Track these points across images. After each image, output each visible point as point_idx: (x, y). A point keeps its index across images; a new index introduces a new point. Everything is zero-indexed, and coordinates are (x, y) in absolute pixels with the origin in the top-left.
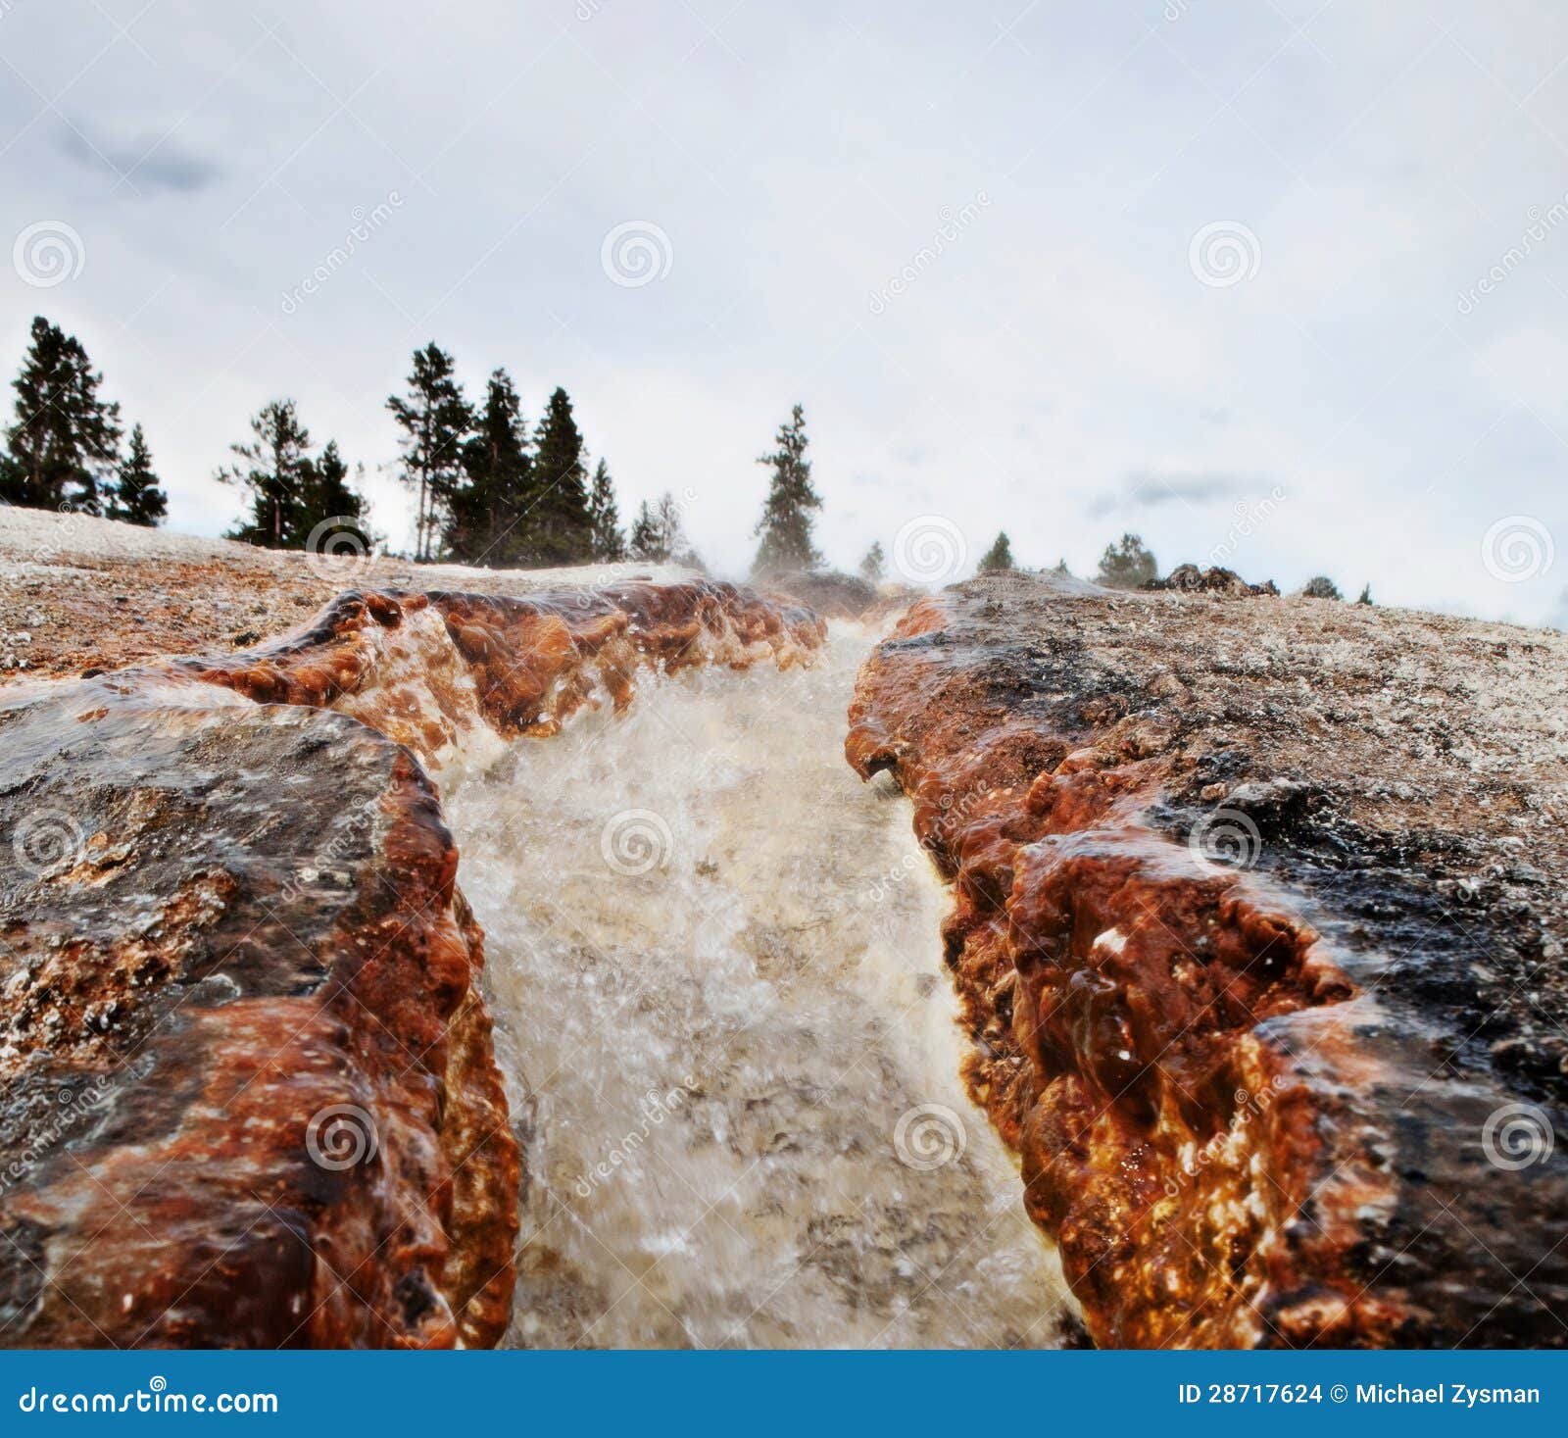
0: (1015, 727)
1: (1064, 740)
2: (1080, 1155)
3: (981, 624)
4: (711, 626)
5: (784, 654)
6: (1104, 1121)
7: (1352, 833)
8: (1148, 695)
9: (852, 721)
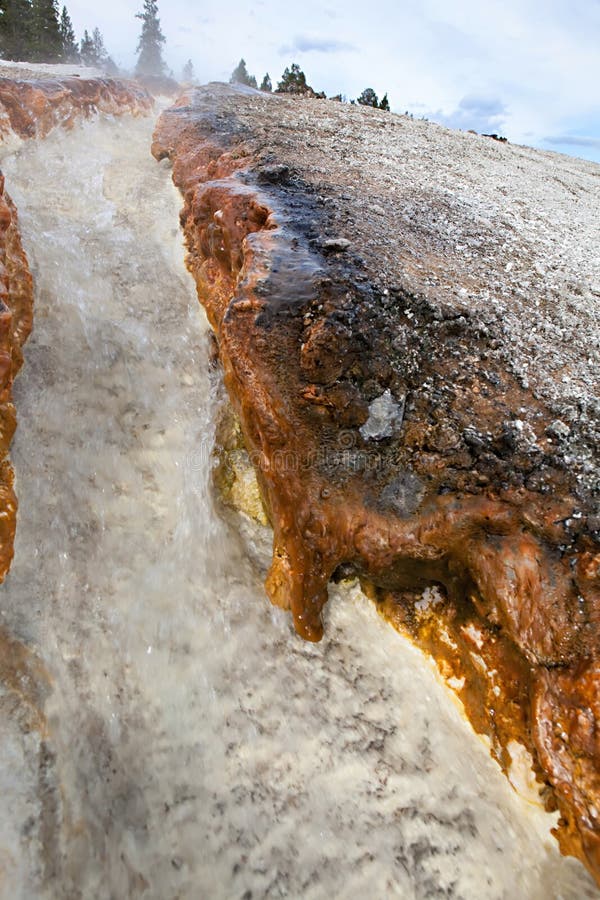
0: (209, 144)
1: (223, 149)
2: (212, 281)
3: (203, 104)
4: (105, 98)
5: (135, 111)
6: (219, 271)
7: (302, 183)
8: (253, 135)
9: (154, 139)
